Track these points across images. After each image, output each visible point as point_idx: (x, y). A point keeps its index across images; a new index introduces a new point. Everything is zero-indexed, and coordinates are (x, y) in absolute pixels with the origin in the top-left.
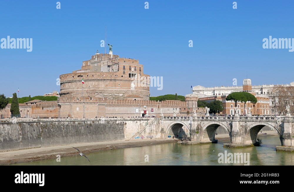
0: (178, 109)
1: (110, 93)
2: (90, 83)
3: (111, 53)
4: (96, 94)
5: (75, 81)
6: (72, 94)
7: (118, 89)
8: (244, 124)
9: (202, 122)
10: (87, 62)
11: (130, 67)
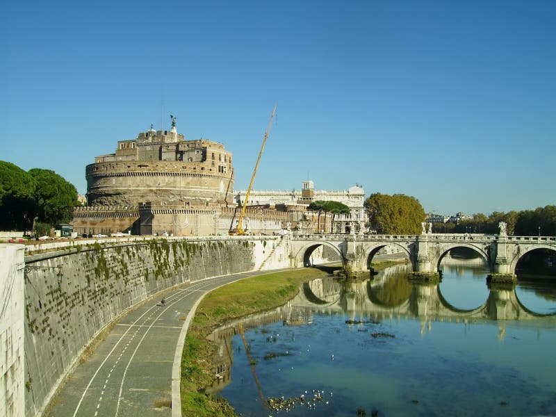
1: (193, 196)
2: (160, 179)
3: (175, 131)
4: (171, 196)
6: (126, 196)
7: (204, 189)
8: (435, 246)
9: (364, 243)
10: (129, 142)
11: (220, 155)
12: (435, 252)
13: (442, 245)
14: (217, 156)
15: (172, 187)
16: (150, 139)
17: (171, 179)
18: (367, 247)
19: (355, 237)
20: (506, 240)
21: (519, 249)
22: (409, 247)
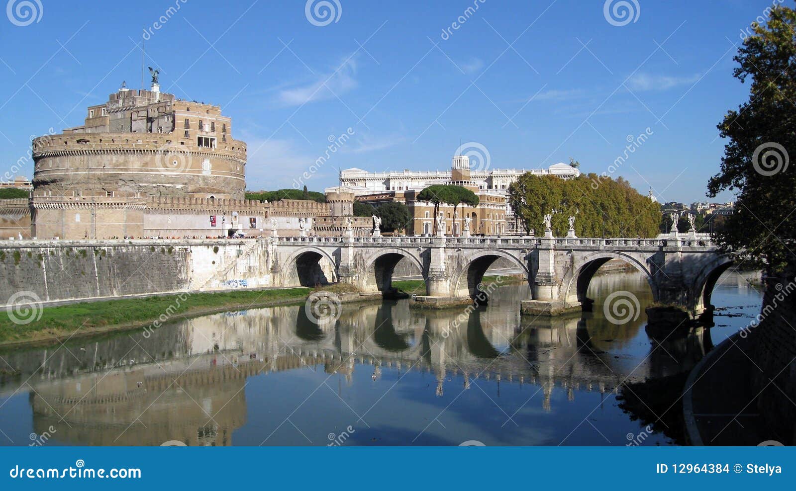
0: (310, 220)
1: (154, 182)
2: (106, 159)
3: (156, 89)
4: (121, 183)
5: (71, 154)
6: (63, 184)
8: (456, 254)
9: (364, 250)
10: (98, 108)
11: (201, 122)
12: (455, 265)
13: (465, 252)
14: (194, 124)
15: (122, 170)
16: (121, 102)
17: (121, 158)
18: (368, 255)
19: (352, 240)
20: (552, 243)
21: (572, 258)
22: (421, 256)
